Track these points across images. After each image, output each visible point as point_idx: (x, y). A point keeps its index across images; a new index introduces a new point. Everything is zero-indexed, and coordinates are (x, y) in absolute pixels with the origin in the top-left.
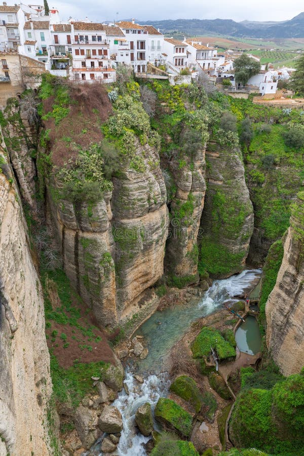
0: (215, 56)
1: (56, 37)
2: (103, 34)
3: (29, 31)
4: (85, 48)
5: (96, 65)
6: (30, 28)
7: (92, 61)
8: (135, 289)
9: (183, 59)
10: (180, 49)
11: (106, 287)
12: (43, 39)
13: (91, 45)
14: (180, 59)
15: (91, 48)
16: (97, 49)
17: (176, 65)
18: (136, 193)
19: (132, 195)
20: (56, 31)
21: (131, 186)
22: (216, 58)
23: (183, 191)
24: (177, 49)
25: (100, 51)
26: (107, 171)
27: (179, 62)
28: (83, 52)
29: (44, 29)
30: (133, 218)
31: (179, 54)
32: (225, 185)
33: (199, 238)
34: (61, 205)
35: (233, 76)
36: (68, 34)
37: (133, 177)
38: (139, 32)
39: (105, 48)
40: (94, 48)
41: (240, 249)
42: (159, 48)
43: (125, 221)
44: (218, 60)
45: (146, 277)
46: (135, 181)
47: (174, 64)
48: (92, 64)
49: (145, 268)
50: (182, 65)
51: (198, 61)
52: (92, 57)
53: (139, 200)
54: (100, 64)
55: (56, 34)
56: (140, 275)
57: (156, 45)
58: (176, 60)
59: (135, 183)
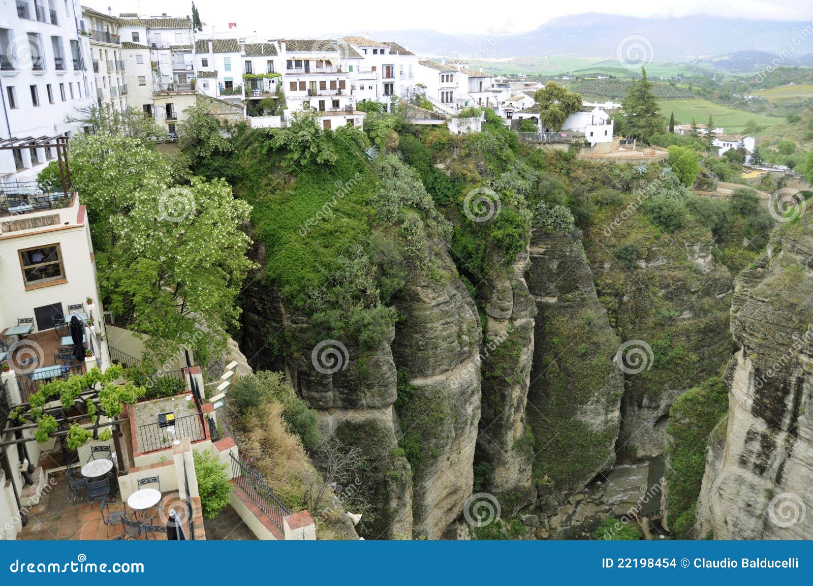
0: (493, 86)
1: (248, 62)
2: (334, 56)
3: (204, 56)
4: (307, 79)
5: (329, 105)
6: (208, 51)
7: (322, 99)
8: (436, 525)
9: (452, 92)
10: (447, 76)
11: (398, 522)
12: (228, 67)
13: (314, 73)
14: (447, 93)
15: (318, 79)
16: (328, 79)
17: (443, 101)
18: (438, 325)
19: (431, 329)
20: (248, 54)
21: (428, 313)
22: (496, 88)
23: (494, 318)
24: (443, 76)
25: (333, 84)
26: (388, 286)
27: (447, 98)
28: (303, 86)
29: (231, 51)
30: (433, 375)
31: (446, 84)
32: (562, 304)
33: (528, 409)
34: (303, 361)
35: (538, 116)
36: (270, 58)
37: (430, 296)
38: (382, 52)
39: (342, 78)
40: (323, 78)
41: (606, 422)
42: (411, 75)
43: (418, 382)
44: (500, 92)
45: (454, 498)
46: (434, 303)
47: (440, 100)
48: (322, 103)
49: (453, 478)
50: (451, 101)
51: (472, 95)
52: (319, 92)
53: (444, 339)
54: (336, 104)
55: (248, 59)
56: (445, 493)
57: (406, 71)
58: (443, 93)
59: (434, 306)
